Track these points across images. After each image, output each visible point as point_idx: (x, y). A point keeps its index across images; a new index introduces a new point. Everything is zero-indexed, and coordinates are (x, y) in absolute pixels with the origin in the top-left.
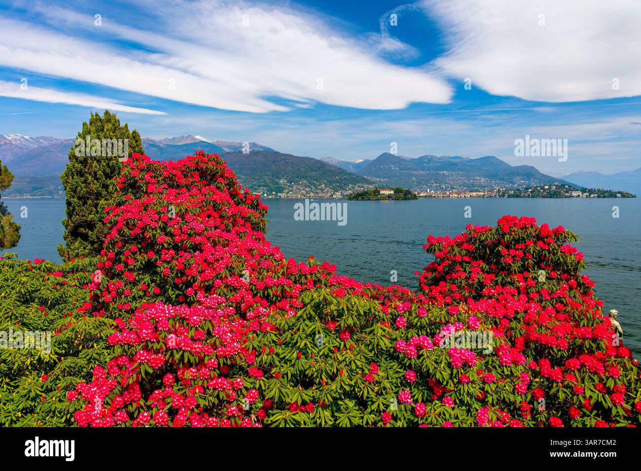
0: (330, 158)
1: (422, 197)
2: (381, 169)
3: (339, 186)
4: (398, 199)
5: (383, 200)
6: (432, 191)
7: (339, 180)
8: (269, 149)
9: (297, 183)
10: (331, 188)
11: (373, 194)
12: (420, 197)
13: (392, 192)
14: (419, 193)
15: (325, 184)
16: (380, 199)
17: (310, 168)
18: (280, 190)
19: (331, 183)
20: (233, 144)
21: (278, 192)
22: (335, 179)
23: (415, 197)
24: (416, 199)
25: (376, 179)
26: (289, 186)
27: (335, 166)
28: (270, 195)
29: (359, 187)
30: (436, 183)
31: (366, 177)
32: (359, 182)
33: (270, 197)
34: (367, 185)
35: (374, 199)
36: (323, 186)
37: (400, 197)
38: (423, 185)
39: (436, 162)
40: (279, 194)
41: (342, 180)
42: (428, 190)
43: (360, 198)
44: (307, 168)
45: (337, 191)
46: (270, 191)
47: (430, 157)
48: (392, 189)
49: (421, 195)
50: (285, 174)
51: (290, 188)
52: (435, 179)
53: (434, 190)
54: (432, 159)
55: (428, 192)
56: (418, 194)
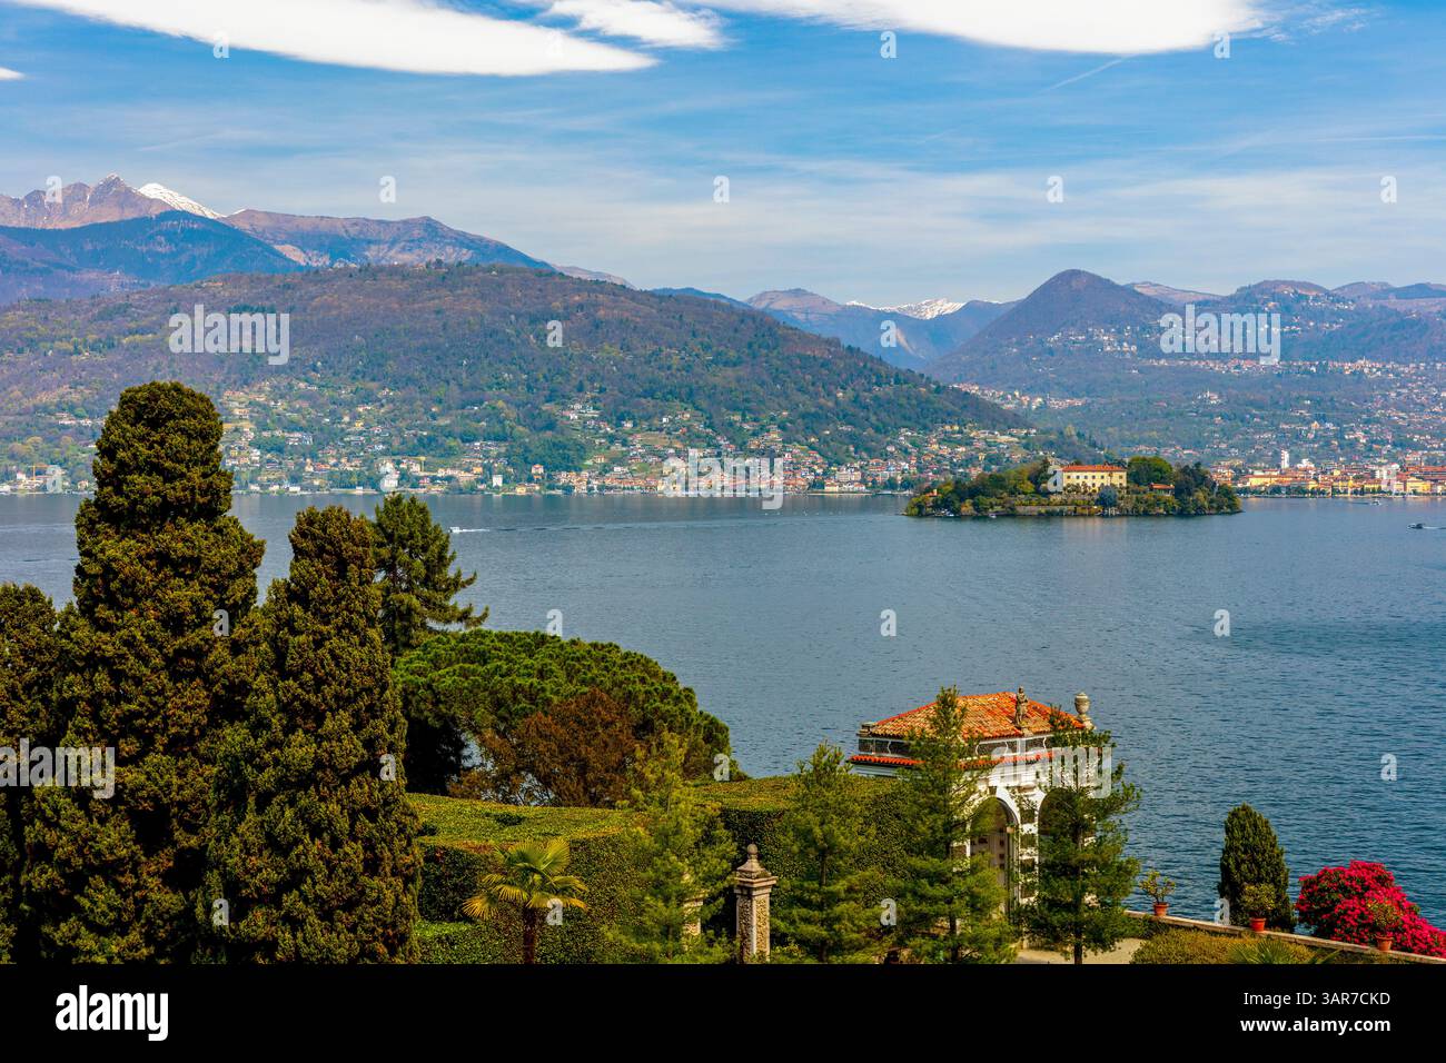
0: (798, 293)
1: (1256, 492)
2: (1051, 352)
3: (852, 438)
4: (1146, 514)
5: (1075, 515)
6: (1305, 463)
7: (851, 410)
8: (503, 250)
9: (646, 420)
10: (811, 447)
11: (1030, 487)
12: (1246, 491)
13: (1119, 479)
14: (1240, 474)
15: (782, 427)
16: (1061, 514)
17: (707, 348)
18: (566, 456)
19: (812, 421)
20: (324, 226)
21: (557, 468)
22: (831, 404)
23: (1227, 502)
24: (1234, 509)
25: (1026, 399)
26: (612, 439)
27: (828, 342)
28: (518, 481)
29: (947, 440)
30: (1322, 419)
31: (975, 389)
32: (948, 417)
33: (521, 491)
34: (984, 434)
35: (1035, 509)
36: (775, 435)
37: (1158, 502)
38: (1259, 429)
39: (1319, 316)
40: (563, 477)
41: (866, 407)
42: (1286, 455)
43: (967, 508)
44: (698, 349)
45: (839, 464)
46: (520, 462)
47: (1288, 291)
48: (1120, 464)
49: (1253, 482)
50: (592, 380)
51: (617, 448)
52: (1317, 403)
53: (1315, 457)
54: (1300, 298)
55: (1285, 465)
56: (1235, 479)
